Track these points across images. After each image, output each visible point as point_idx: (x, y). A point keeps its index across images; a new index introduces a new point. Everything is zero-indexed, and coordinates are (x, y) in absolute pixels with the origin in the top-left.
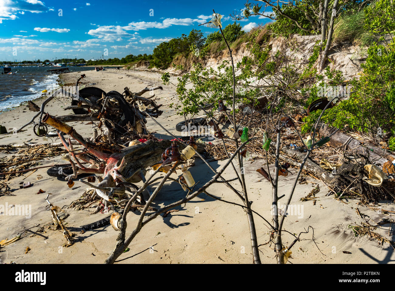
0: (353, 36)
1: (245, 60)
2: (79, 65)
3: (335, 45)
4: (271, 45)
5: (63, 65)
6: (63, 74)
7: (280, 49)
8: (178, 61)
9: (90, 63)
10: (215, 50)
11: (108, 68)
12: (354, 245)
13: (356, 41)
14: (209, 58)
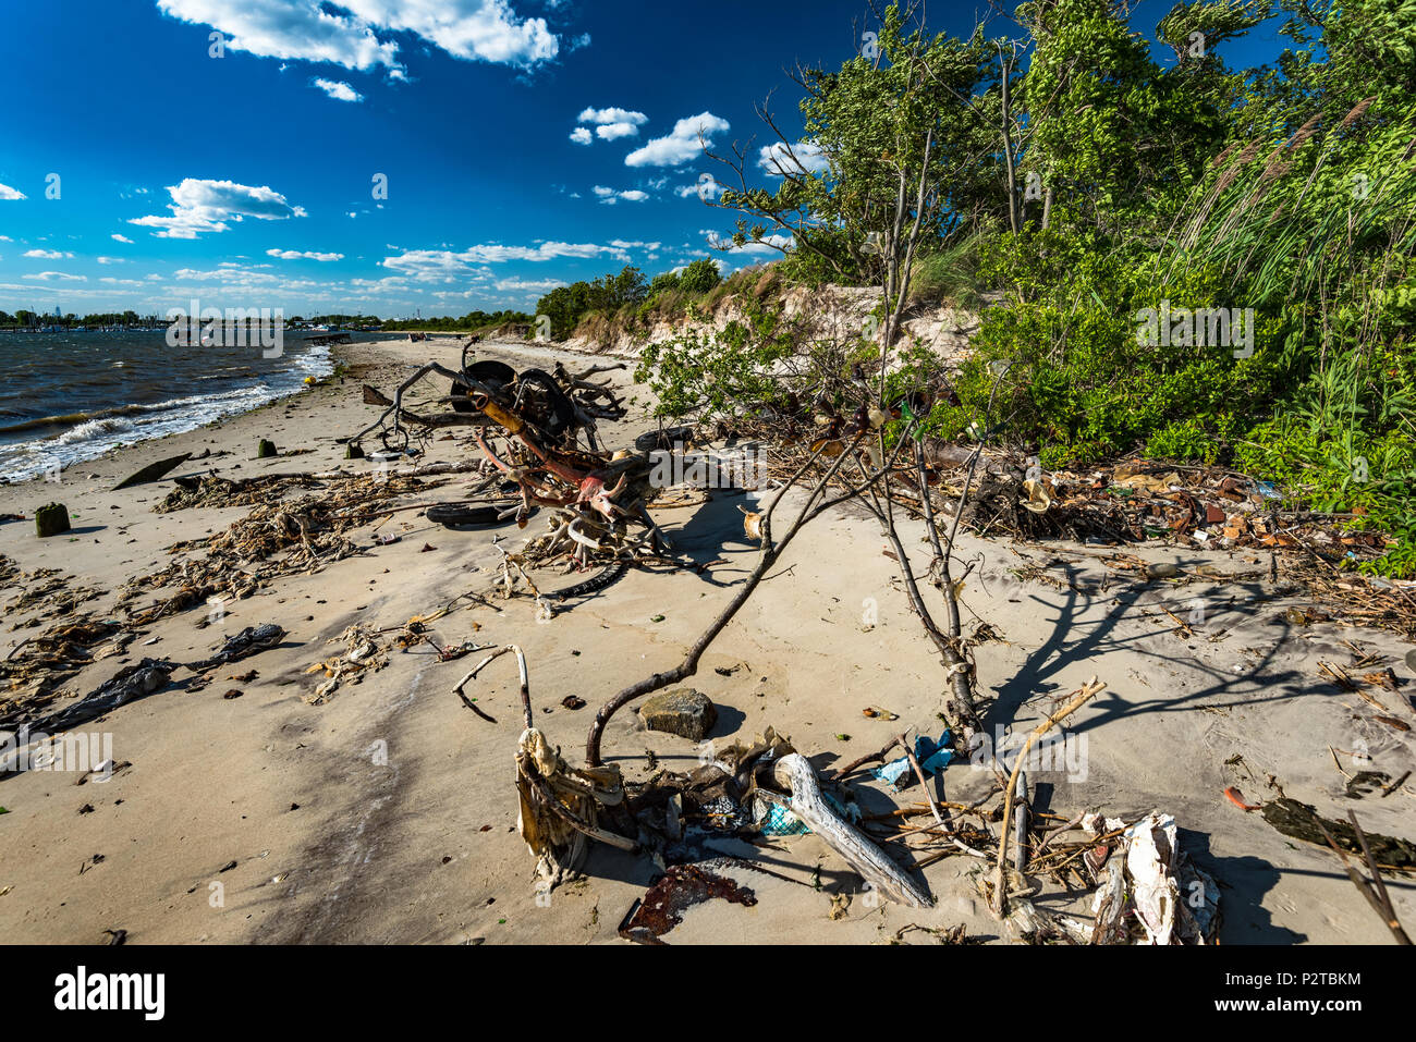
0: (943, 291)
1: (733, 326)
2: (367, 330)
3: (912, 304)
4: (784, 301)
5: (331, 329)
6: (339, 346)
7: (799, 309)
8: (592, 326)
9: (392, 325)
10: (669, 308)
11: (436, 336)
12: (1021, 592)
13: (947, 299)
14: (657, 322)
